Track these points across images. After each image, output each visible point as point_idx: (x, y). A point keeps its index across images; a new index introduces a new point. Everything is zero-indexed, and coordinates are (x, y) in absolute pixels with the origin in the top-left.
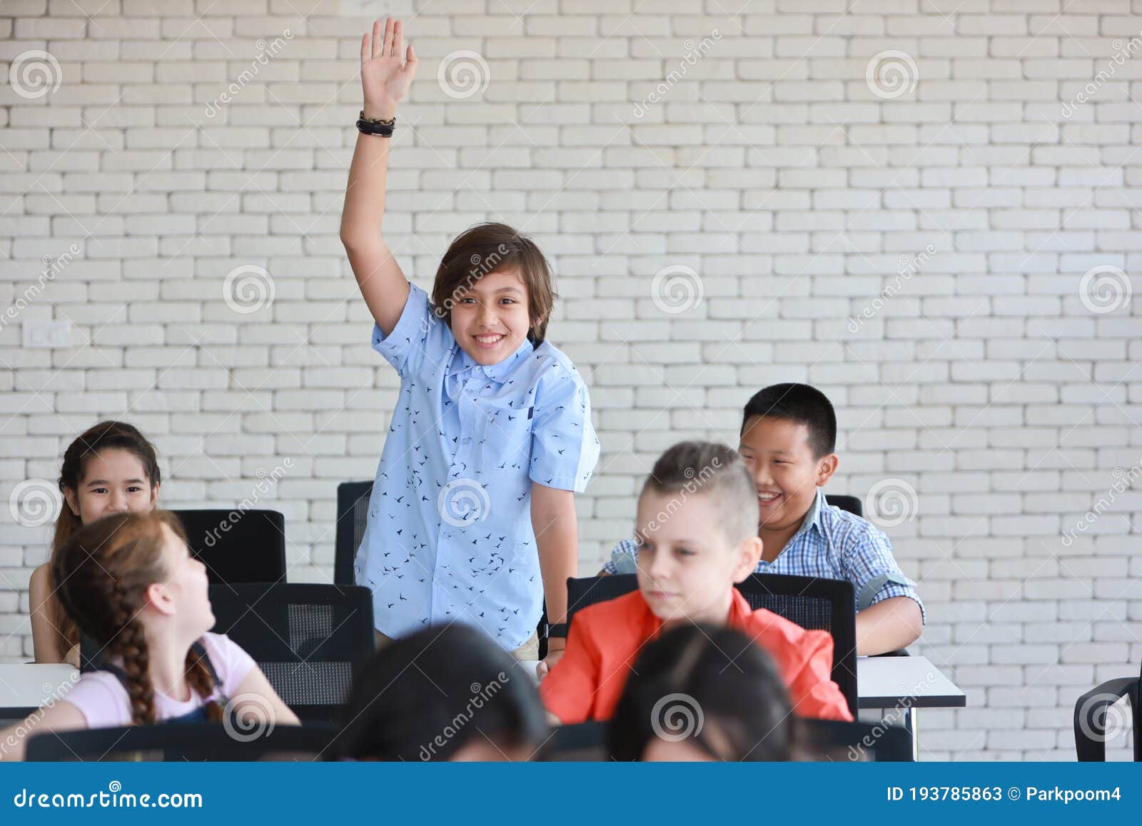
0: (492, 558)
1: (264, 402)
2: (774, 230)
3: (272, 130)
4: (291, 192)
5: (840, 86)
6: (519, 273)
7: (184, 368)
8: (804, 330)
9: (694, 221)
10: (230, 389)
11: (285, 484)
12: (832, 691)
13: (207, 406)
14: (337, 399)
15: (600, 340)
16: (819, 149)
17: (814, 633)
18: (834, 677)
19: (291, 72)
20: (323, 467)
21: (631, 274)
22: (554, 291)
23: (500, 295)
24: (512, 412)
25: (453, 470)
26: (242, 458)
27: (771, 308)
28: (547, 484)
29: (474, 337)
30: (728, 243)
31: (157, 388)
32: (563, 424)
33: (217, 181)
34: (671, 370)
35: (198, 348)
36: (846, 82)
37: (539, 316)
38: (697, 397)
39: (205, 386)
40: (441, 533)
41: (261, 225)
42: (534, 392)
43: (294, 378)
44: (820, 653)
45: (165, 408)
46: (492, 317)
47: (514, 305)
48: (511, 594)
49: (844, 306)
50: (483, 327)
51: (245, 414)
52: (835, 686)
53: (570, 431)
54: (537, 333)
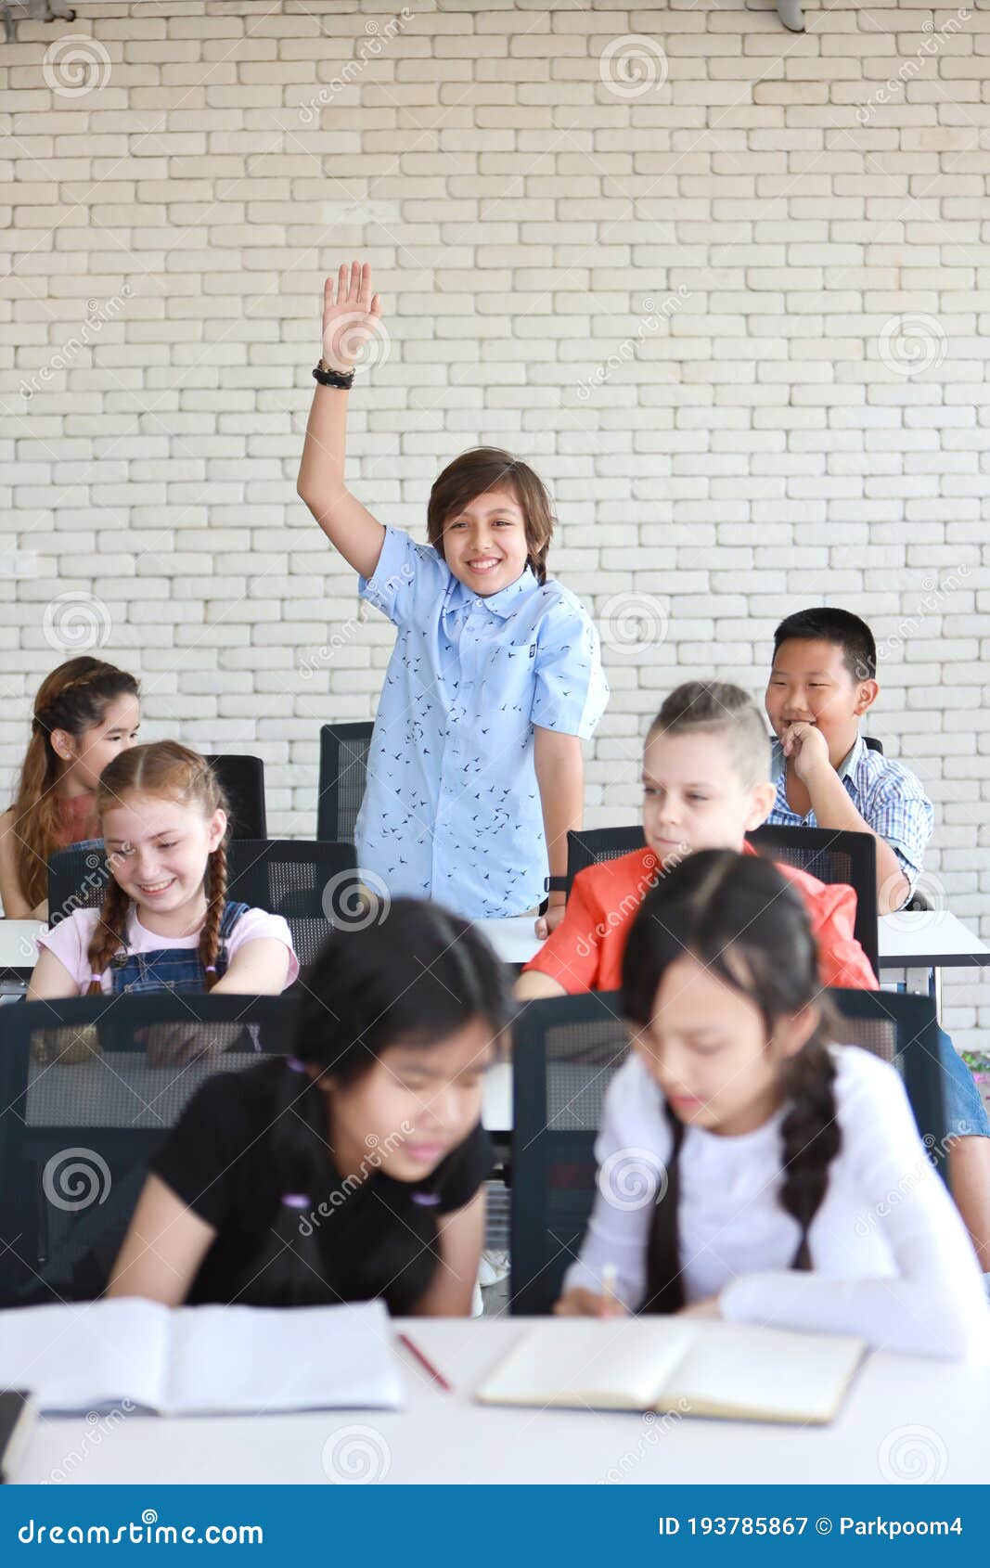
0: (497, 814)
1: (243, 634)
2: (788, 450)
3: (249, 345)
4: (269, 412)
5: (858, 296)
6: (513, 494)
7: (157, 600)
8: (820, 557)
9: (702, 440)
10: (205, 622)
11: (264, 723)
12: (855, 951)
13: (181, 642)
14: (320, 632)
15: (601, 569)
16: (835, 363)
17: (836, 887)
18: (856, 936)
19: (271, 284)
20: (304, 705)
21: (634, 497)
22: (553, 515)
23: (492, 516)
24: (512, 650)
25: (452, 715)
26: (218, 696)
27: (785, 533)
28: (549, 727)
29: (469, 563)
30: (739, 464)
31: (128, 621)
32: (569, 664)
33: (191, 400)
34: (676, 599)
35: (171, 578)
36: (863, 293)
37: (537, 540)
38: (706, 629)
39: (178, 620)
40: (443, 787)
41: (238, 446)
42: (537, 630)
43: (273, 610)
44: (841, 910)
45: (137, 644)
46: (485, 541)
47: (508, 527)
48: (517, 853)
49: (863, 532)
50: (476, 550)
51: (222, 649)
52: (857, 945)
53: (576, 672)
54: (536, 560)
